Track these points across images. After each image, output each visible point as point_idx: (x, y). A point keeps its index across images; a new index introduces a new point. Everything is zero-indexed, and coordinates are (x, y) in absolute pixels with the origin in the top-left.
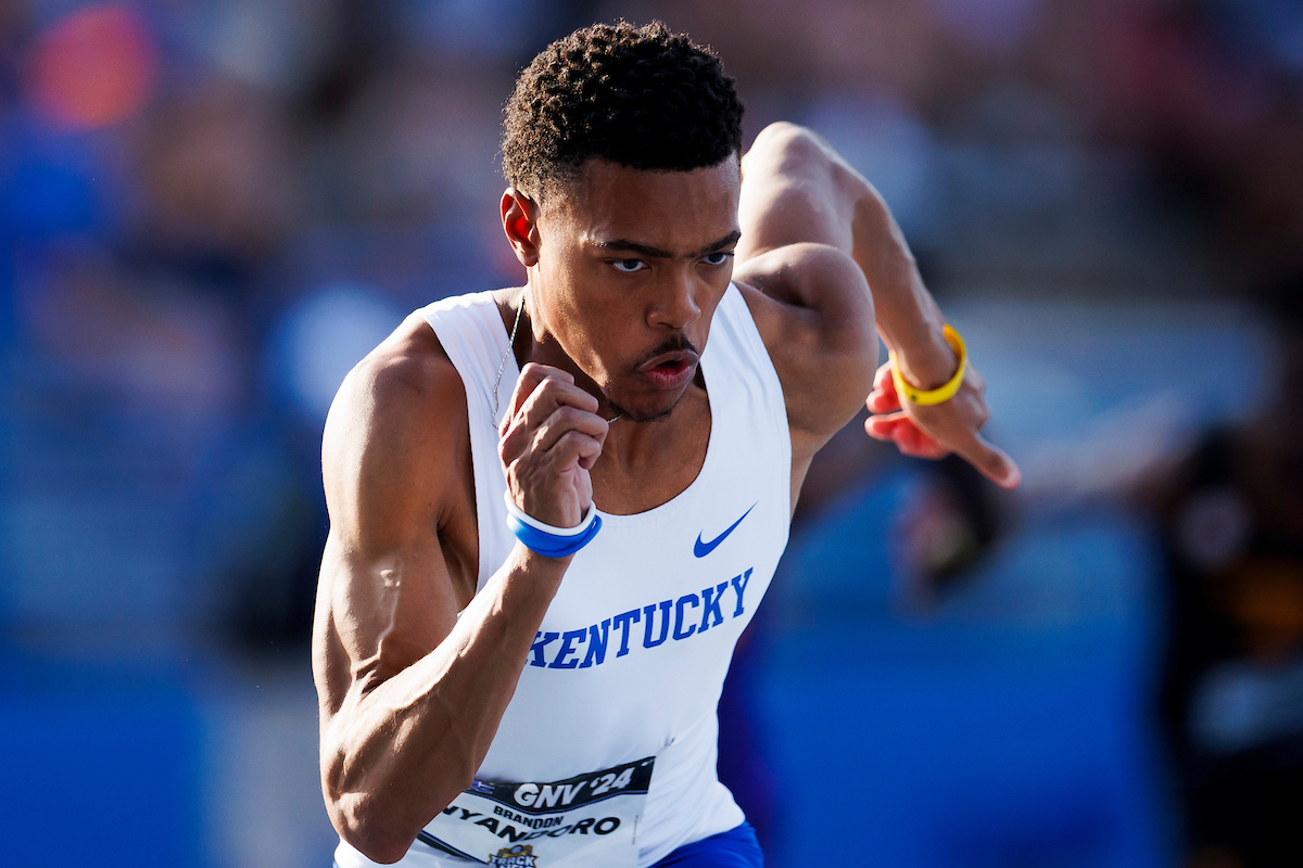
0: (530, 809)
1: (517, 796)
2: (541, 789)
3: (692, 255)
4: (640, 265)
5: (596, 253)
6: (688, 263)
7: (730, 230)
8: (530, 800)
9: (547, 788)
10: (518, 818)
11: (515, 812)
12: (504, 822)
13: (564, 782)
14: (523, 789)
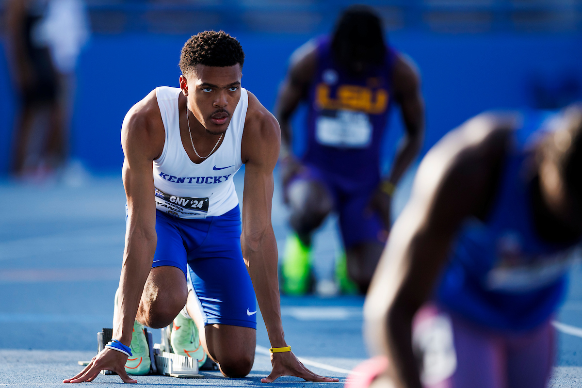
0: (174, 203)
1: (170, 200)
2: (177, 198)
3: (224, 88)
4: (210, 91)
5: (199, 88)
6: (224, 90)
7: (236, 81)
8: (174, 201)
9: (178, 199)
10: (171, 205)
11: (171, 204)
12: (168, 205)
13: (183, 198)
14: (172, 197)
